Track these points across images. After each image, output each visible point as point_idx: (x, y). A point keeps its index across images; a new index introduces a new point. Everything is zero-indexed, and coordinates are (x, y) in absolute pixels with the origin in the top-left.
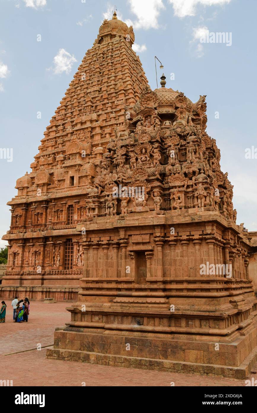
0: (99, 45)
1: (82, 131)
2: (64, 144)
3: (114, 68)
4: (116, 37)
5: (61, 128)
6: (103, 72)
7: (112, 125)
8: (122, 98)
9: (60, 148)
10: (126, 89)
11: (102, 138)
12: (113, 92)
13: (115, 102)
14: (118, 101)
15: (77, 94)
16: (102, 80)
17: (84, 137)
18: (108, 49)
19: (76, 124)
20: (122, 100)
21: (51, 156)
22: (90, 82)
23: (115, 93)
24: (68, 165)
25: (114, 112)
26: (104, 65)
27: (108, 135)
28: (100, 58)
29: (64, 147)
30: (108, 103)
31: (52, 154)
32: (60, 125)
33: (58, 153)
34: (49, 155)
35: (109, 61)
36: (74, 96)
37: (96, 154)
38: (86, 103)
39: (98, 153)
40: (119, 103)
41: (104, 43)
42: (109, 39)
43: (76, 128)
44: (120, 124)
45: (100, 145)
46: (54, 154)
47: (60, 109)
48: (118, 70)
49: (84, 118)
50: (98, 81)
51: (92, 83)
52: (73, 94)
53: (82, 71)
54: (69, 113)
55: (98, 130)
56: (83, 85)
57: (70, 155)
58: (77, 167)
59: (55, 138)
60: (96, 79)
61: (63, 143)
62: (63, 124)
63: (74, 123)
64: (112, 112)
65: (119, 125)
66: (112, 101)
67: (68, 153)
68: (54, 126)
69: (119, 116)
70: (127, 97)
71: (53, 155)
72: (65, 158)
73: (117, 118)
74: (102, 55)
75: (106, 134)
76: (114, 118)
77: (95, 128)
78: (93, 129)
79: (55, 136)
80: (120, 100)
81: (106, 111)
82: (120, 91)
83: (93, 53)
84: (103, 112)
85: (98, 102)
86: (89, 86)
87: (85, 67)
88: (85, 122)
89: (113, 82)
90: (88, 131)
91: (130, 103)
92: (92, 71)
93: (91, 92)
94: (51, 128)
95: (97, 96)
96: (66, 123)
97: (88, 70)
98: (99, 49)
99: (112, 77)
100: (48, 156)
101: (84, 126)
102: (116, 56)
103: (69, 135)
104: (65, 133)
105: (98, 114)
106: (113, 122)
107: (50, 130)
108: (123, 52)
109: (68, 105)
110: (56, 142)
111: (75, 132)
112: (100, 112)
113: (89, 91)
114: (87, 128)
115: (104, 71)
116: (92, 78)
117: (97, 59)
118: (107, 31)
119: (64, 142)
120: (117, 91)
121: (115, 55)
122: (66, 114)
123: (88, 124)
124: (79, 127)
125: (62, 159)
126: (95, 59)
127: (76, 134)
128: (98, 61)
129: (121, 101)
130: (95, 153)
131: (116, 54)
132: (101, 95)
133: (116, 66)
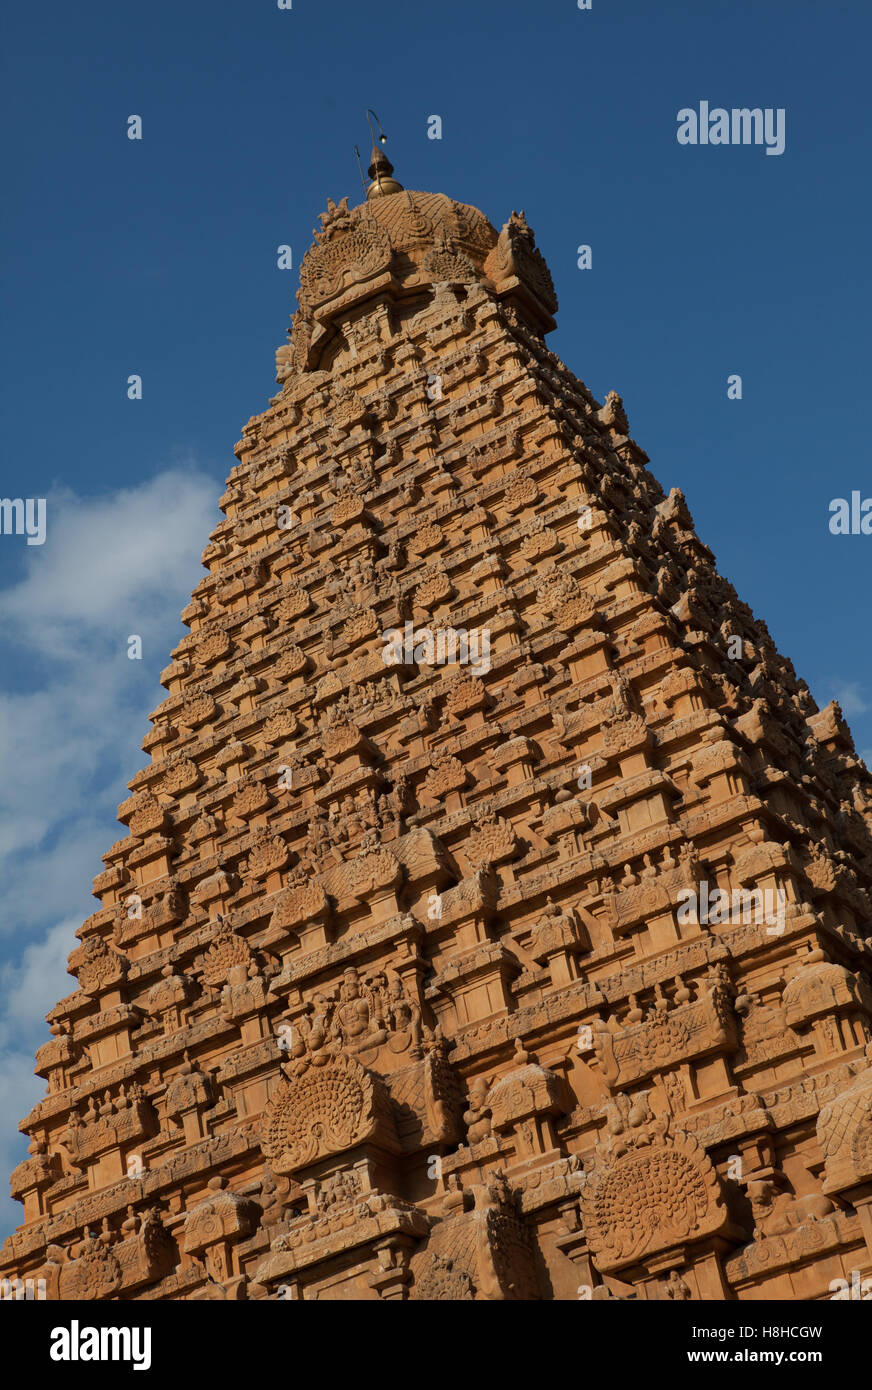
0: (319, 376)
1: (348, 976)
2: (221, 1108)
3: (474, 497)
4: (431, 297)
5: (165, 993)
6: (404, 540)
7: (576, 885)
8: (602, 682)
9: (195, 1143)
10: (611, 615)
11: (512, 999)
12: (517, 653)
13: (557, 718)
14: (572, 707)
15: (238, 725)
16: (412, 591)
17: (373, 1023)
18: (400, 383)
19: (293, 936)
20: (605, 692)
21: (131, 1220)
22: (324, 625)
23: (537, 658)
24: (304, 1257)
25: (563, 793)
26: (394, 492)
27: (559, 967)
28: (352, 451)
29: (221, 1131)
30: (502, 738)
31: (139, 1207)
32: (155, 977)
33: (188, 1184)
34: (116, 1218)
35: (427, 460)
36: (223, 743)
37: (506, 1130)
38: (324, 777)
39: (522, 1119)
40: (589, 716)
41: (341, 362)
42: (385, 324)
43: (295, 965)
44: (637, 863)
45: (521, 1054)
46: (155, 1200)
47: (133, 858)
48: (516, 505)
49: (348, 880)
50: (380, 607)
51: (337, 629)
52: (207, 735)
53: (239, 565)
54: (211, 872)
55: (470, 946)
56: (271, 660)
57: (298, 1174)
58: (384, 1256)
59: (141, 1075)
60: (365, 598)
61: (210, 1104)
62: (181, 964)
63: (272, 934)
64: (548, 797)
65: (630, 877)
66: (531, 718)
67: (289, 1161)
68: (110, 989)
69: (613, 810)
70: (635, 669)
71: (146, 1216)
72: (250, 1214)
73: (605, 823)
74: (360, 434)
75: (543, 962)
76: (580, 829)
77: (448, 931)
78: (428, 941)
79: (138, 1062)
80: (589, 699)
81: (505, 798)
82: (572, 633)
83: (294, 438)
84: (480, 810)
85: (416, 746)
86: (319, 655)
87: (253, 540)
88: (363, 908)
89: (493, 592)
90: (400, 970)
91: (670, 703)
92: (314, 554)
93: (346, 692)
94: (92, 1007)
95: (397, 706)
96: (202, 949)
97: (278, 554)
98: (327, 400)
99: (480, 558)
100: (106, 1234)
101: (357, 937)
102: (471, 417)
103: (251, 1030)
104: (211, 1023)
105: (445, 827)
106: (573, 860)
107: (84, 1028)
108: (511, 384)
109: (192, 820)
110: (149, 1112)
111: (294, 997)
112: (457, 814)
113: (327, 687)
114: (388, 946)
115: (406, 531)
116: (332, 599)
117: (332, 465)
118: (358, 276)
119: (214, 1089)
120: (547, 641)
121: (461, 412)
122: (183, 891)
123: (386, 921)
124: (314, 949)
125: (234, 1225)
126: (312, 469)
127: (310, 1009)
128: (343, 480)
129: (600, 702)
130: (498, 1120)
131: (464, 402)
132: (430, 693)
133: (486, 479)
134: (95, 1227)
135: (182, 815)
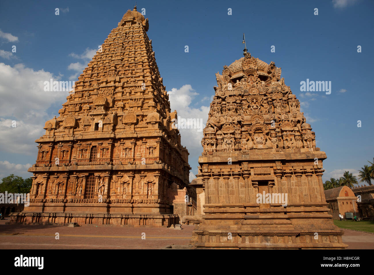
0: (122, 27)
1: (107, 88)
2: (90, 97)
3: (134, 45)
4: (136, 23)
5: (88, 84)
6: (126, 47)
7: (132, 87)
8: (141, 68)
9: (86, 99)
10: (144, 62)
11: (122, 96)
12: (133, 62)
13: (135, 70)
14: (137, 69)
15: (103, 60)
16: (125, 52)
17: (108, 94)
18: (130, 31)
19: (102, 82)
20: (141, 69)
21: (78, 105)
22: (115, 52)
23: (135, 63)
24: (95, 113)
25: (134, 77)
26: (126, 42)
27: (128, 94)
28: (123, 36)
29: (90, 99)
30: (129, 70)
31: (79, 104)
32: (87, 82)
33: (85, 103)
34: (77, 104)
35: (130, 40)
36: (101, 61)
37: (118, 108)
38: (110, 68)
39: (120, 107)
40: (138, 71)
41: (125, 26)
42: (131, 24)
43: (102, 85)
44: (138, 87)
45: (122, 101)
46: (81, 104)
47: (88, 69)
48: (138, 47)
49: (109, 79)
50: (121, 53)
51: (116, 53)
52: (99, 60)
53: (108, 43)
54: (96, 73)
55: (120, 89)
56: (108, 54)
57: (96, 106)
58: (103, 116)
59: (83, 91)
60: (120, 51)
61: (89, 96)
62: (90, 82)
63: (100, 82)
64: (132, 77)
65: (137, 88)
66: (133, 69)
67: (96, 104)
68: (82, 82)
69: (138, 81)
70: (144, 68)
71: (80, 105)
72: (90, 108)
73: (137, 82)
74: (124, 34)
75: (126, 93)
76: (134, 81)
77: (118, 87)
78: (116, 87)
79: (83, 90)
80: (139, 69)
81: (128, 76)
82: (139, 62)
83: (118, 32)
84: (125, 76)
85: (120, 68)
86: (113, 55)
87: (110, 41)
88: (110, 82)
89: (133, 55)
90: (112, 89)
91: (147, 72)
92: (116, 45)
93: (115, 60)
94: (80, 83)
95: (120, 63)
96: (93, 81)
97: (112, 44)
98: (122, 30)
99: (133, 51)
100: (75, 105)
101: (109, 85)
102: (136, 37)
103: (95, 90)
104: (91, 88)
105: (121, 77)
106: (132, 84)
107: (78, 85)
108: (141, 35)
109: (95, 68)
110: (83, 95)
111: (101, 88)
112: (122, 76)
113: (113, 59)
114: (112, 87)
115: (126, 46)
116: (116, 50)
117: (121, 37)
118: (129, 18)
119: (90, 95)
120: (137, 62)
121: (135, 36)
122: (92, 74)
123: (112, 84)
124: (104, 85)
125: (88, 108)
126: (118, 36)
127: (102, 90)
128: (121, 38)
129: (140, 70)
130: (117, 106)
131: (136, 35)
132: (123, 63)
133: (136, 44)
134: (74, 104)
135: (94, 67)
